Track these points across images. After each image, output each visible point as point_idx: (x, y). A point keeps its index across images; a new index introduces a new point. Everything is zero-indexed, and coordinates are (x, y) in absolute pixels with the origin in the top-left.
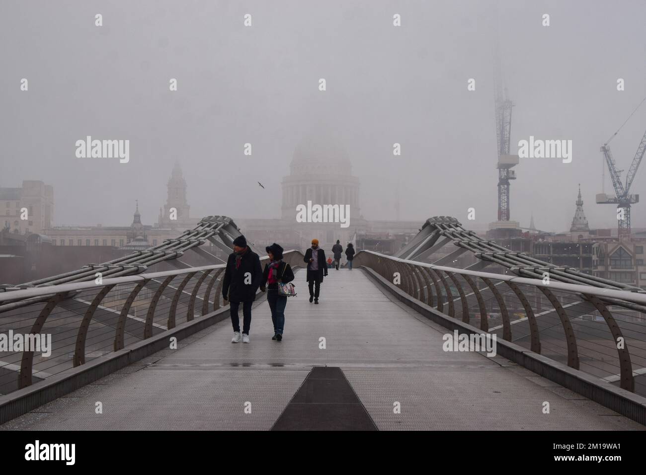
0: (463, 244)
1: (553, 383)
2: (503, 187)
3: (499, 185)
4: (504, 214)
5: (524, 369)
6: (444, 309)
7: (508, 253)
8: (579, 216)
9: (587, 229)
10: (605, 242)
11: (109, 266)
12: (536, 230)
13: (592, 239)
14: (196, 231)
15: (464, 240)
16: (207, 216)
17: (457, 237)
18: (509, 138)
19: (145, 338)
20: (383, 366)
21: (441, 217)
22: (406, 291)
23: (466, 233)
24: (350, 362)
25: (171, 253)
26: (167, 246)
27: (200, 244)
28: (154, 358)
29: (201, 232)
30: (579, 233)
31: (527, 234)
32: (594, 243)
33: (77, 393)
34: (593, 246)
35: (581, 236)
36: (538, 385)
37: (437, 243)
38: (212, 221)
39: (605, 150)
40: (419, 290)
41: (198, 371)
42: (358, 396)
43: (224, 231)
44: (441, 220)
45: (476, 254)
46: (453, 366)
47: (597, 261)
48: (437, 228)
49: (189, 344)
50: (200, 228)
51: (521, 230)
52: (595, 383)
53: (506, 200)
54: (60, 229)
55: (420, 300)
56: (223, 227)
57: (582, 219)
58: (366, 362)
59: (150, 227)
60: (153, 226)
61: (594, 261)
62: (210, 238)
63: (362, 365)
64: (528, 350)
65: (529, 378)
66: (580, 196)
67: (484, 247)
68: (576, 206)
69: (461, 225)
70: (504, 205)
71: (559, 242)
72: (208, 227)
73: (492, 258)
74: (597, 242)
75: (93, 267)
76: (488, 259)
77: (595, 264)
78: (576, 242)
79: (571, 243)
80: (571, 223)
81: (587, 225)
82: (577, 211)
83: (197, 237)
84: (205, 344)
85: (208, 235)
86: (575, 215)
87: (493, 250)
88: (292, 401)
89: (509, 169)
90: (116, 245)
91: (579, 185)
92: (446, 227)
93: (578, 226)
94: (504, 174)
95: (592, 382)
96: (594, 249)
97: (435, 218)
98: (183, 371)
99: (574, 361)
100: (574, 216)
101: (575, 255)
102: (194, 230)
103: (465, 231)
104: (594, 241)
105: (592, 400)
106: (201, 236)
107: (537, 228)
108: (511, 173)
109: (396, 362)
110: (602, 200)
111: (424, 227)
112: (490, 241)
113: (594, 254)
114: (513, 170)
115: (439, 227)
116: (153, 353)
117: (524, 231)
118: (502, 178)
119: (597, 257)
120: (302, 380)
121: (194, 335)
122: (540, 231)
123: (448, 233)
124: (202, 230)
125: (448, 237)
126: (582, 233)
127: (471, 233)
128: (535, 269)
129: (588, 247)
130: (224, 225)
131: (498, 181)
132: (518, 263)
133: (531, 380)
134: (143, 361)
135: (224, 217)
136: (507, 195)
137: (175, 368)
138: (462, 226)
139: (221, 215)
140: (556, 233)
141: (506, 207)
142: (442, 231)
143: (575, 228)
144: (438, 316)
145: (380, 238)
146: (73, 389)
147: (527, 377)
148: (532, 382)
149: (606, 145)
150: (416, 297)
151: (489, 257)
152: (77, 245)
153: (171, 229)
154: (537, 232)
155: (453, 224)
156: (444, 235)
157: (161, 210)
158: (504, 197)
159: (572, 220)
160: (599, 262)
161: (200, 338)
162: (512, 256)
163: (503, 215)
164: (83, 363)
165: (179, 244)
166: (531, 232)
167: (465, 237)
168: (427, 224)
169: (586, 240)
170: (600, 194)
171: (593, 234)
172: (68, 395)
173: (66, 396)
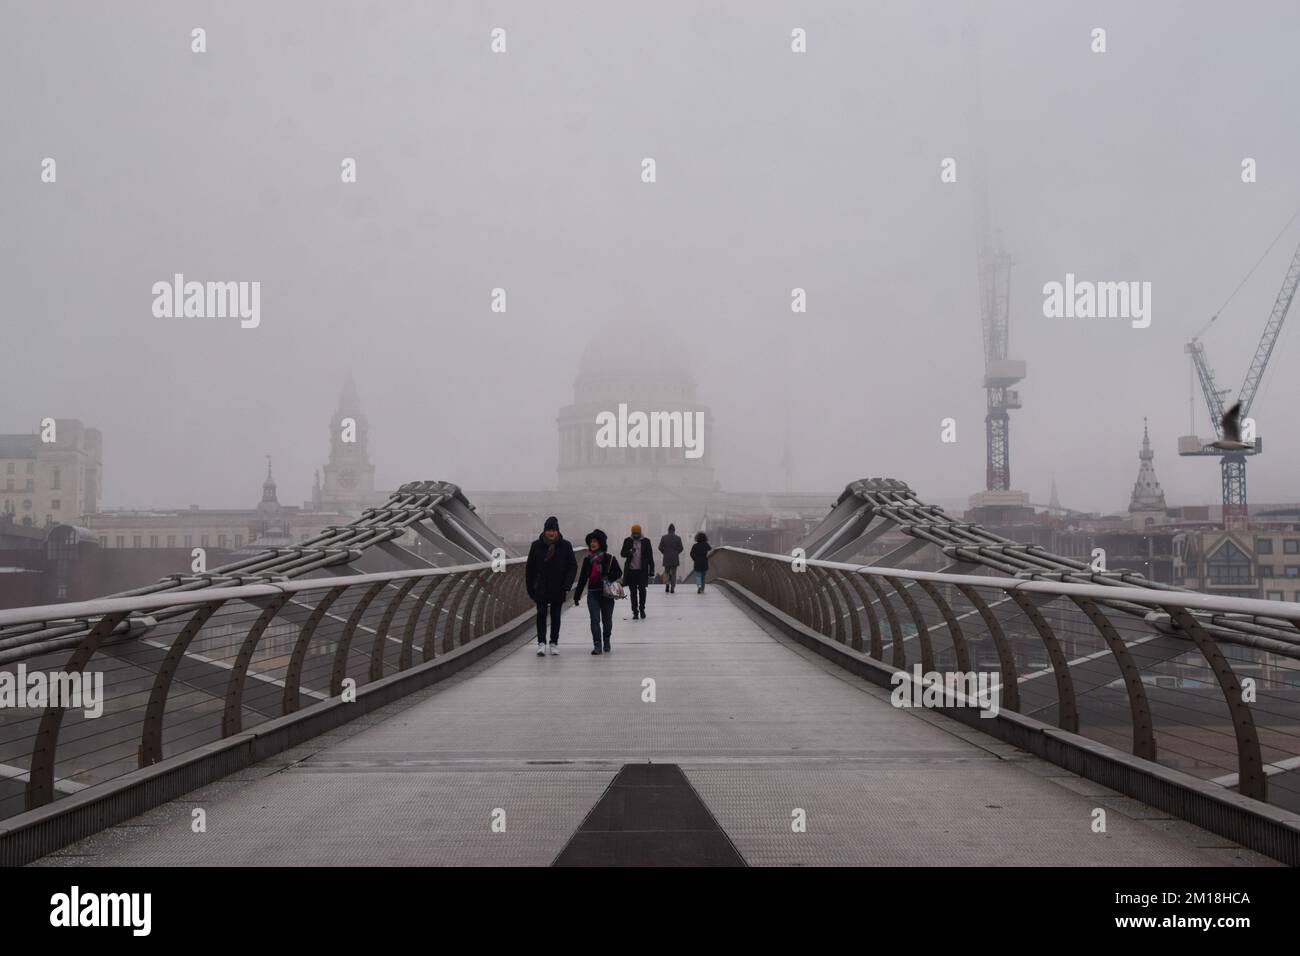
0: (919, 531)
1: (1105, 788)
2: (995, 424)
3: (988, 420)
4: (998, 476)
5: (1047, 764)
6: (884, 655)
7: (1008, 546)
8: (1146, 482)
9: (1162, 506)
10: (1198, 532)
11: (213, 578)
12: (1060, 509)
13: (1173, 527)
14: (389, 510)
15: (921, 524)
16: (409, 482)
17: (908, 518)
18: (1007, 326)
19: (285, 713)
20: (763, 760)
21: (875, 480)
22: (807, 623)
23: (926, 511)
24: (698, 754)
25: (336, 551)
26: (328, 540)
27: (395, 535)
28: (303, 750)
29: (397, 514)
30: (1147, 515)
31: (1045, 516)
32: (1176, 534)
33: (146, 817)
34: (1174, 540)
35: (1150, 520)
36: (1074, 793)
37: (868, 529)
38: (419, 491)
39: (1195, 350)
40: (833, 621)
41: (391, 774)
42: (716, 816)
43: (442, 510)
44: (874, 484)
45: (946, 549)
46: (903, 759)
47: (1182, 569)
48: (867, 501)
49: (373, 724)
50: (396, 506)
51: (1033, 510)
52: (1189, 786)
53: (1002, 449)
54: (115, 515)
55: (837, 640)
56: (441, 504)
57: (1153, 486)
58: (729, 754)
59: (296, 508)
60: (302, 507)
61: (1177, 569)
62: (415, 524)
63: (722, 760)
64: (1053, 728)
65: (1057, 780)
66: (1146, 442)
67: (963, 537)
68: (1140, 460)
69: (915, 495)
70: (998, 460)
71: (1108, 531)
72: (411, 502)
73: (978, 557)
74: (1183, 532)
75: (180, 580)
76: (970, 558)
77: (1179, 574)
78: (1142, 532)
79: (1131, 533)
80: (1130, 495)
81: (1161, 498)
82: (1141, 470)
83: (388, 522)
84: (406, 724)
85: (412, 518)
86: (1139, 478)
87: (978, 542)
88: (581, 828)
89: (1008, 389)
90: (227, 547)
91: (1145, 419)
92: (885, 498)
93: (1144, 500)
94: (998, 397)
95: (1184, 784)
96: (1176, 544)
97: (864, 481)
98: (361, 774)
99: (1145, 747)
100: (1136, 481)
101: (1139, 558)
102: (385, 508)
103: (922, 505)
104: (1176, 530)
105: (1184, 819)
106: (398, 521)
107: (1063, 504)
108: (1012, 395)
109: (791, 754)
110: (1190, 449)
111: (841, 500)
112: (973, 525)
113: (1176, 556)
114: (1015, 390)
115: (871, 499)
116: (300, 743)
117: (1039, 511)
118: (994, 405)
119: (1183, 561)
120: (603, 789)
121: (383, 709)
122: (1069, 511)
123: (889, 510)
124: (400, 508)
125: (889, 518)
126: (1153, 515)
127: (934, 510)
128: (1063, 576)
129: (1163, 542)
130: (443, 499)
131: (985, 413)
132: (1028, 564)
133: (1060, 783)
134: (280, 757)
135: (443, 484)
136: (1003, 440)
137: (344, 768)
138: (917, 497)
139: (436, 481)
140: (1102, 515)
141: (1002, 462)
142: (877, 507)
143: (1138, 506)
144: (873, 667)
145: (755, 526)
146: (139, 811)
147: (1052, 779)
148: (1062, 787)
149: (1195, 340)
150: (827, 633)
151: (972, 554)
152: (149, 546)
153: (337, 513)
154: (1064, 513)
155: (899, 494)
156: (882, 514)
157: (317, 475)
158: (998, 445)
159: (1133, 489)
160: (1186, 571)
161: (395, 714)
162: (1016, 553)
163: (998, 479)
164: (159, 759)
165: (354, 535)
166: (1053, 513)
167: (923, 517)
168: (848, 493)
169: (1160, 527)
170: (1186, 437)
171: (1175, 516)
172: (128, 823)
173: (124, 824)
